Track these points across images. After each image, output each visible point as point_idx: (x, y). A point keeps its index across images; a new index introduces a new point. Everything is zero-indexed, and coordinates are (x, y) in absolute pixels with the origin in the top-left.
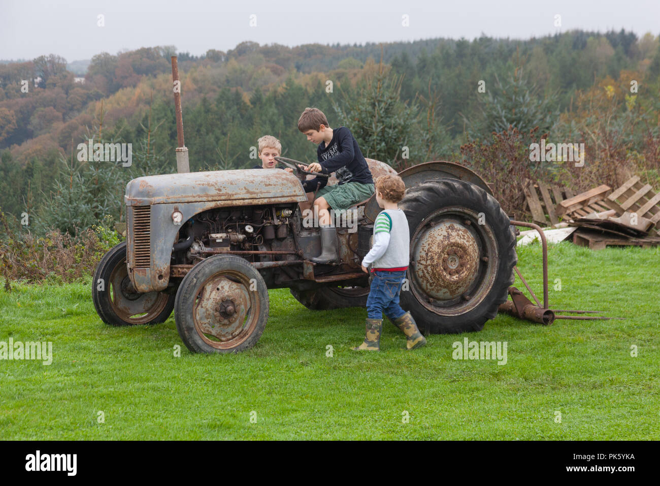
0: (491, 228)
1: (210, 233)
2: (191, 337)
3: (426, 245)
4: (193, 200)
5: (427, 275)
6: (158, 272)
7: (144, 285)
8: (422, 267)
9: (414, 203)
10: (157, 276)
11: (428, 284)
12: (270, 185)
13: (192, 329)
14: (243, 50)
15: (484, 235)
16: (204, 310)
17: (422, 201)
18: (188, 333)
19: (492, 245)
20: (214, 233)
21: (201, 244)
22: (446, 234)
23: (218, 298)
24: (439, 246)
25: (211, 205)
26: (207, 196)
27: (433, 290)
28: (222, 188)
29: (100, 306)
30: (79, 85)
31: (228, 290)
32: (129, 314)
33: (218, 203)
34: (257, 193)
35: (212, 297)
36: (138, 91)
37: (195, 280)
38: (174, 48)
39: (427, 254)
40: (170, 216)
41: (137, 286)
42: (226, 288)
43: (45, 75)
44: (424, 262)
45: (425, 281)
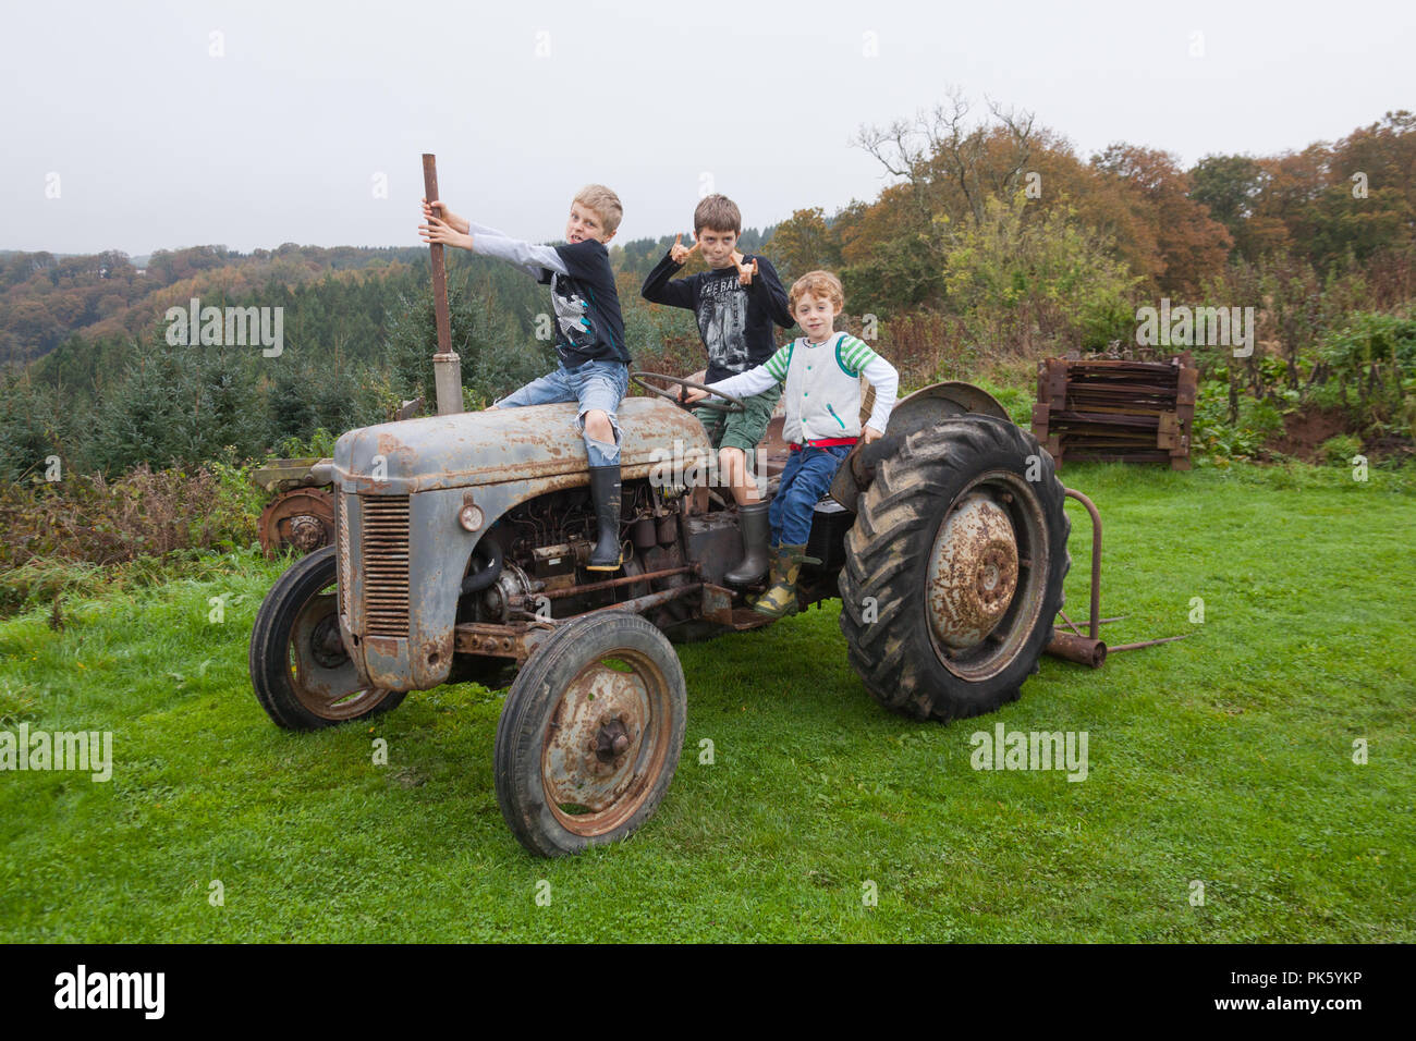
0: (1042, 507)
1: (534, 546)
2: (538, 828)
3: (950, 548)
4: (505, 476)
5: (950, 607)
6: (428, 647)
7: (391, 675)
8: (942, 592)
9: (939, 469)
10: (426, 656)
11: (950, 624)
12: (651, 435)
13: (539, 807)
14: (285, 250)
15: (1028, 520)
16: (561, 752)
17: (952, 462)
18: (533, 818)
19: (1039, 537)
20: (543, 546)
21: (521, 573)
22: (980, 524)
23: (593, 719)
24: (972, 549)
25: (541, 486)
26: (532, 466)
27: (956, 632)
28: (561, 448)
29: (270, 696)
30: (141, 276)
31: (610, 695)
32: (329, 699)
33: (555, 480)
34: (629, 455)
35: (579, 720)
36: (194, 282)
37: (547, 687)
38: (225, 246)
39: (952, 566)
40: (454, 516)
41: (371, 674)
42: (608, 691)
43: (110, 268)
44: (945, 582)
45: (945, 619)
